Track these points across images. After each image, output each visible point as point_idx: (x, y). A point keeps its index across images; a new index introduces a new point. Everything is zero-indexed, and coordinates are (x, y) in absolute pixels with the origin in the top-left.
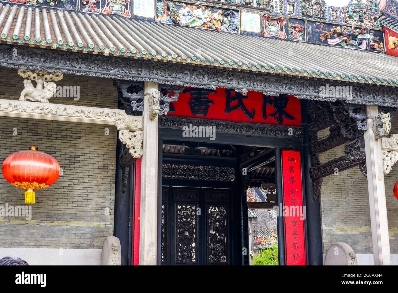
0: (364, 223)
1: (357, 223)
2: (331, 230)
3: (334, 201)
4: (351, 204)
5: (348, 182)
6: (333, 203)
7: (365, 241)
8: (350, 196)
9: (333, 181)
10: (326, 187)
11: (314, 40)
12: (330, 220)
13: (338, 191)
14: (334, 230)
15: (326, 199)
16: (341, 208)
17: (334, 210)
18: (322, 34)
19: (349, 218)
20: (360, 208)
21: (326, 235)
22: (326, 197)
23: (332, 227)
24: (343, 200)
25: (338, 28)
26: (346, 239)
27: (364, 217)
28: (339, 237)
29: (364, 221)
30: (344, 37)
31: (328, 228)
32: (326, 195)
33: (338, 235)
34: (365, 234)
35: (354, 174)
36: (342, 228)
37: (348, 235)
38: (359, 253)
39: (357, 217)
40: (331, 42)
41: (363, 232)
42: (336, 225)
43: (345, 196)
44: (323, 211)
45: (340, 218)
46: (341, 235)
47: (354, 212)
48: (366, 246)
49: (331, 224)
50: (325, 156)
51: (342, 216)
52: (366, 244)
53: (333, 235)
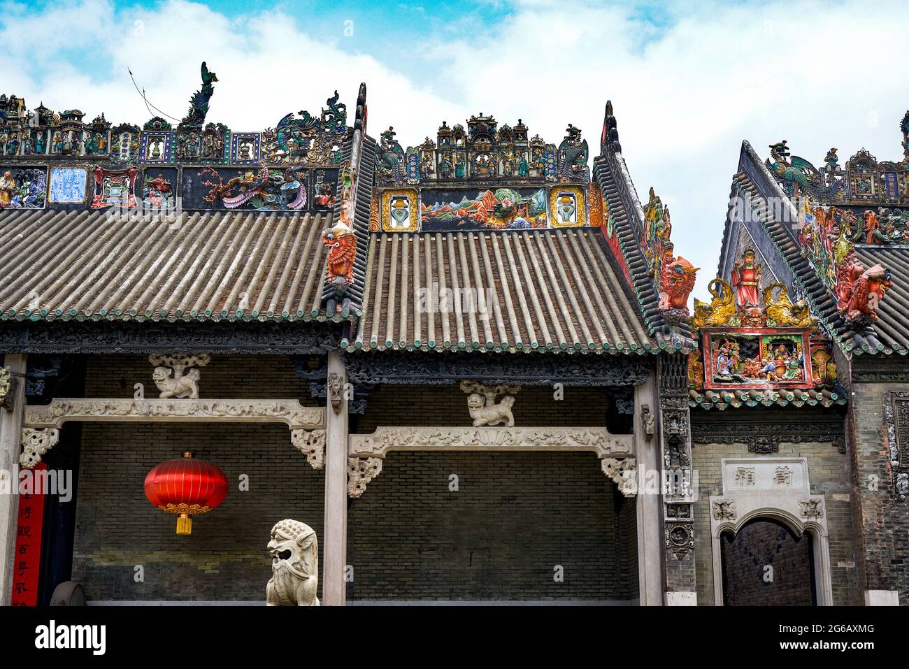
0: (157, 545)
1: (144, 545)
2: (88, 559)
3: (104, 509)
4: (135, 512)
5: (135, 472)
6: (101, 511)
7: (155, 577)
8: (136, 498)
9: (105, 472)
10: (88, 483)
11: (193, 204)
12: (90, 541)
13: (112, 490)
14: (94, 560)
15: (87, 505)
16: (116, 519)
17: (100, 523)
18: (211, 191)
19: (128, 538)
20: (154, 519)
21: (79, 569)
22: (88, 501)
23: (92, 554)
24: (121, 505)
25: (249, 174)
26: (117, 575)
27: (160, 534)
28: (104, 571)
29: (158, 542)
30: (252, 191)
31: (83, 556)
32: (88, 498)
33: (101, 568)
34: (158, 564)
35: (149, 457)
36: (113, 556)
37: (123, 567)
38: (140, 600)
39: (145, 534)
40: (230, 203)
41: (155, 561)
42: (100, 549)
43: (125, 498)
44: (78, 526)
45: (110, 538)
46: (108, 567)
47: (141, 527)
48: (156, 586)
49: (92, 549)
50: (94, 428)
51: (114, 534)
52: (157, 583)
53: (93, 568)
